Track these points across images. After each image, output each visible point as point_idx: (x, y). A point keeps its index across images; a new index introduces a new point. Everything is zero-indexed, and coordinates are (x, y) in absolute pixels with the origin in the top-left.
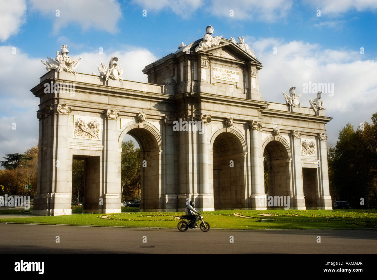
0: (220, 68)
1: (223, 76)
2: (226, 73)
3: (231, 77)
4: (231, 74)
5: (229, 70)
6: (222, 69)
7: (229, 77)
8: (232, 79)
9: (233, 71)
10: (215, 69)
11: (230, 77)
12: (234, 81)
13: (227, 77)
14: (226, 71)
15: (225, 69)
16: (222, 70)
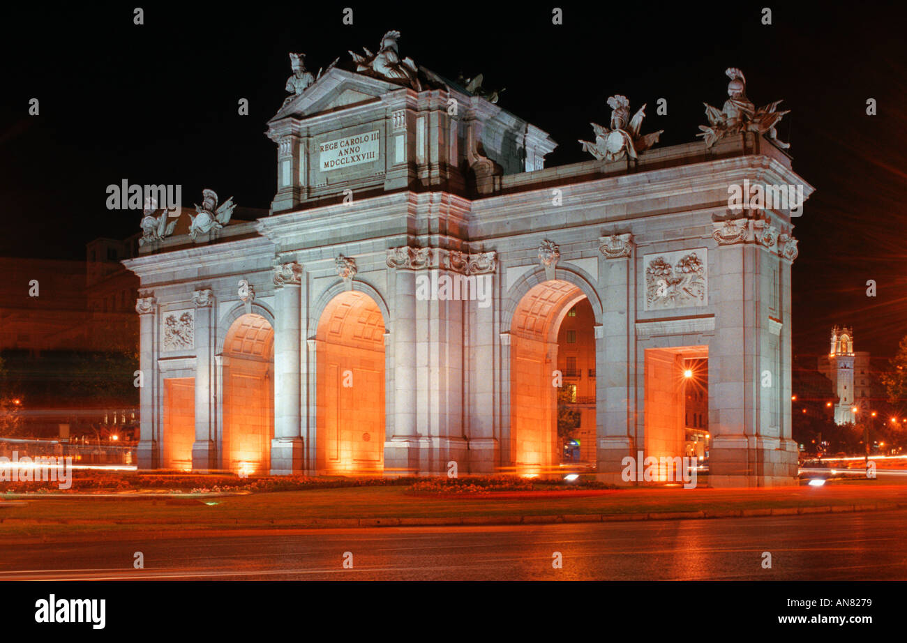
0: (333, 142)
1: (340, 158)
2: (346, 148)
3: (361, 152)
4: (358, 145)
5: (355, 137)
6: (339, 141)
7: (355, 154)
8: (361, 157)
9: (363, 136)
10: (324, 149)
11: (358, 154)
12: (366, 160)
13: (349, 156)
14: (347, 142)
15: (345, 140)
16: (339, 145)
